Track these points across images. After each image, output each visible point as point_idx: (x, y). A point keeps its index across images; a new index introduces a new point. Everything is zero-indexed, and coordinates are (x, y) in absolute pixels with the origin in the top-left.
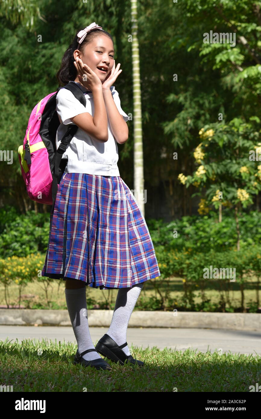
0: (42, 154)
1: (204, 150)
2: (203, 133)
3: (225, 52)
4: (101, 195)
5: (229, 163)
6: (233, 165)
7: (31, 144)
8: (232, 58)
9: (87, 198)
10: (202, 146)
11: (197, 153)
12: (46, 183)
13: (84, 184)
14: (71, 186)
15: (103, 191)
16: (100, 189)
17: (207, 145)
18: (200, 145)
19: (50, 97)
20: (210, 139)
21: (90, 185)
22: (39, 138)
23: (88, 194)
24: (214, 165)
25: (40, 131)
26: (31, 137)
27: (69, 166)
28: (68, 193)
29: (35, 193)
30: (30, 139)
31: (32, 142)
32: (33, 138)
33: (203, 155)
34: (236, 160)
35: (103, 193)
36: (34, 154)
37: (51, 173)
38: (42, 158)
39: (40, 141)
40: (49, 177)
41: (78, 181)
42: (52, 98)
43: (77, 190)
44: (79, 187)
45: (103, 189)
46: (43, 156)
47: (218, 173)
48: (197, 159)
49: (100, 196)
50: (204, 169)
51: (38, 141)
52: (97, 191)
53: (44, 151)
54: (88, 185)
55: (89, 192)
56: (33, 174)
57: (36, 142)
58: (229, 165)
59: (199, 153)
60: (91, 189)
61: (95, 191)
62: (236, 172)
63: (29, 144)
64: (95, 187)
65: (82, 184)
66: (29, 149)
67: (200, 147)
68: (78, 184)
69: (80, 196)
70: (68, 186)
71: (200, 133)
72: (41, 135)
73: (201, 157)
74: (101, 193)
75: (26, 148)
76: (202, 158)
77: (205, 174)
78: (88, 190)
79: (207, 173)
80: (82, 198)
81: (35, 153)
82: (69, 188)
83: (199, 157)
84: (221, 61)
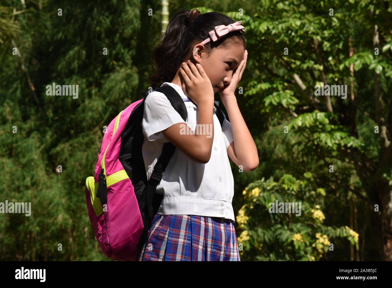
0: (124, 187)
1: (248, 213)
2: (247, 194)
3: (275, 94)
4: (211, 251)
5: (280, 228)
6: (283, 232)
7: (109, 173)
8: (284, 102)
9: (191, 257)
10: (246, 207)
11: (240, 216)
12: (133, 230)
13: (188, 237)
14: (169, 238)
15: (214, 245)
16: (210, 242)
17: (252, 207)
18: (243, 207)
19: (134, 106)
20: (255, 200)
21: (196, 237)
22: (120, 165)
23: (193, 251)
24: (260, 231)
25: (120, 156)
26: (107, 164)
27: (166, 204)
28: (163, 247)
29: (115, 244)
30: (107, 166)
31: (110, 171)
32: (111, 166)
33: (247, 218)
34: (288, 226)
35: (214, 248)
36: (112, 188)
37: (142, 214)
38: (125, 194)
39: (121, 170)
40: (138, 221)
41: (180, 231)
42: (137, 107)
43: (177, 244)
44: (181, 240)
45: (214, 242)
46: (126, 190)
47: (265, 241)
48: (239, 223)
49: (209, 253)
50: (248, 235)
51: (118, 168)
52: (205, 246)
53: (127, 184)
54: (194, 237)
55: (195, 247)
56: (112, 217)
57: (114, 171)
58: (279, 232)
59: (242, 217)
60: (198, 242)
61: (203, 246)
62: (287, 240)
63: (105, 173)
64: (204, 240)
65: (185, 236)
66: (105, 181)
67: (243, 210)
68: (179, 235)
69: (182, 254)
70: (164, 238)
71: (244, 192)
72: (121, 160)
73: (244, 221)
74: (211, 248)
75: (101, 180)
76: (246, 222)
77: (249, 240)
78: (194, 245)
79: (251, 239)
80: (184, 257)
81: (114, 186)
82: (166, 240)
83: (242, 222)
84: (271, 104)
